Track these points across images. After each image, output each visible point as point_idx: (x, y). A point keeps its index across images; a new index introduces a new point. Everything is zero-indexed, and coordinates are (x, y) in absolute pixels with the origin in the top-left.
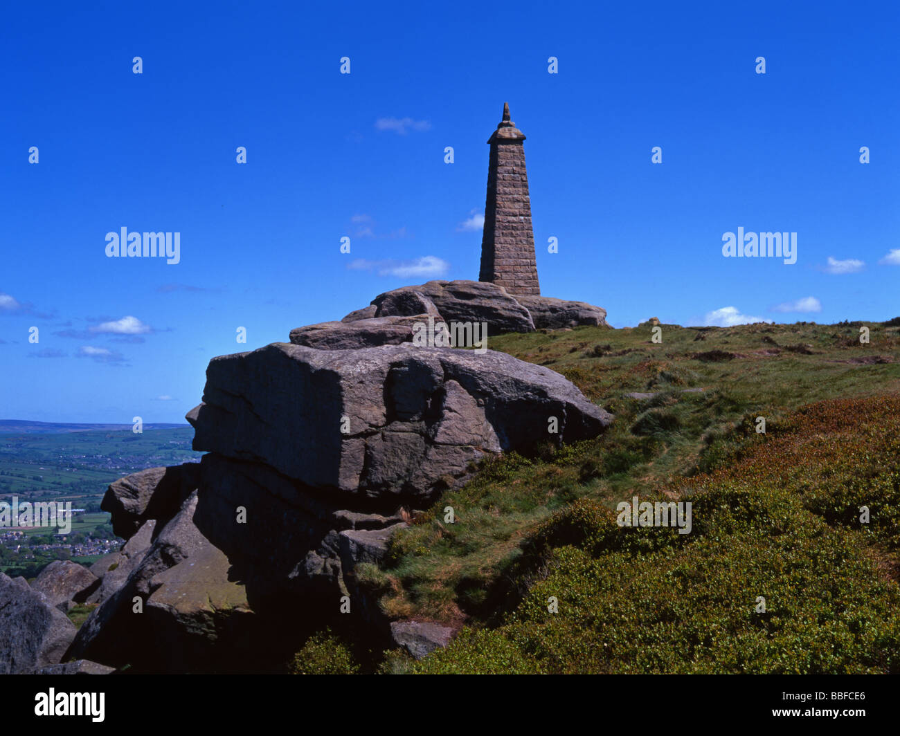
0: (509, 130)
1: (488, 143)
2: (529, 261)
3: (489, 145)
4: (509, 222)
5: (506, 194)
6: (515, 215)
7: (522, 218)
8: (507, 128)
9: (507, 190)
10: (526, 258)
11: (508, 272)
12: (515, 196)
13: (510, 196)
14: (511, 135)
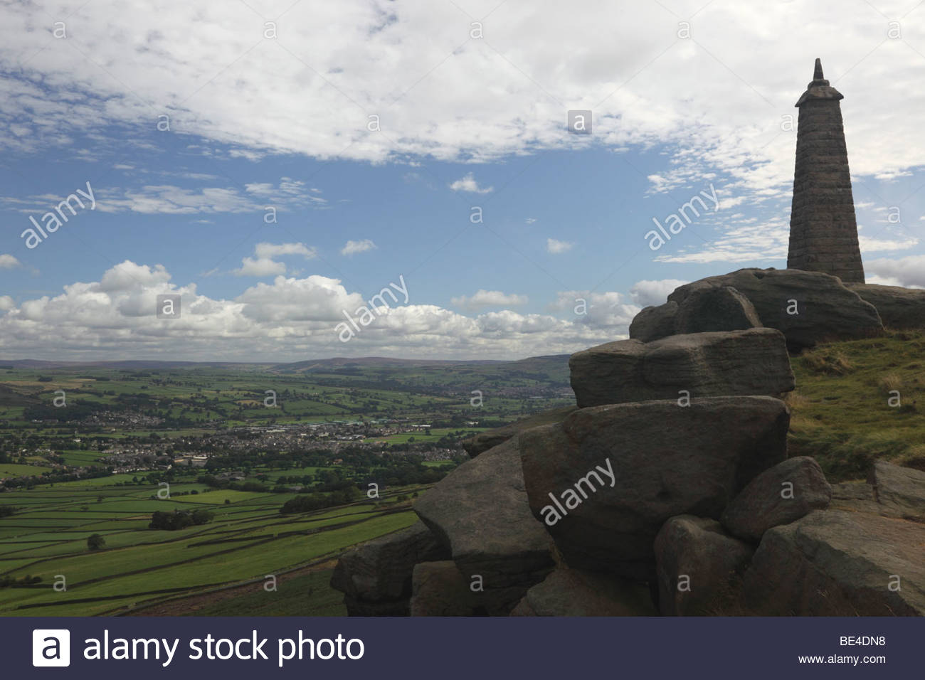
0: (822, 89)
1: (796, 106)
2: (849, 239)
3: (798, 108)
4: (824, 195)
5: (821, 163)
6: (831, 187)
7: (840, 190)
8: (819, 88)
9: (822, 158)
10: (847, 237)
11: (826, 253)
12: (832, 165)
13: (825, 166)
14: (826, 95)
